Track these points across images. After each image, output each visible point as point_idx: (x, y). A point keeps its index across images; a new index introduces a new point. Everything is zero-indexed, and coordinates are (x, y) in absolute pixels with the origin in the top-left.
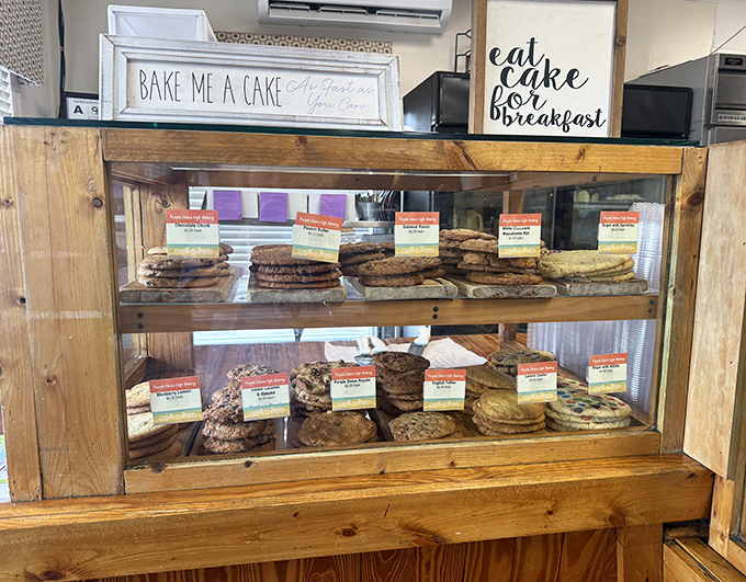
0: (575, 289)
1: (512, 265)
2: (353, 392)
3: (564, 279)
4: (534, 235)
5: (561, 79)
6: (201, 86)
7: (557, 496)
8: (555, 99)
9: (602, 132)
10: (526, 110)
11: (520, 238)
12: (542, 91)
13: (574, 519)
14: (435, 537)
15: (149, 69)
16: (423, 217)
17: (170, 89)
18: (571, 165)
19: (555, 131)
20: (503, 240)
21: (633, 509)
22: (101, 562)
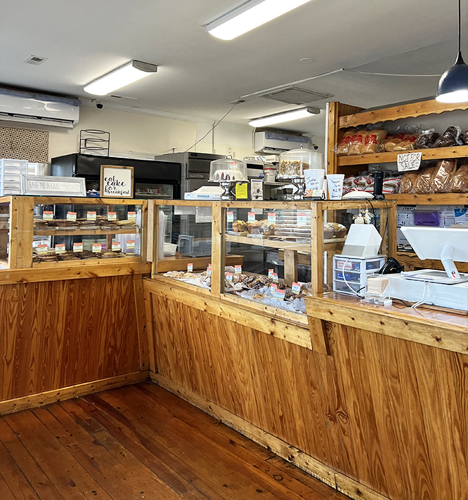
0: (123, 227)
1: (111, 222)
2: (78, 248)
3: (122, 225)
4: (115, 216)
5: (120, 184)
6: (43, 186)
7: (120, 267)
8: (119, 188)
9: (129, 195)
10: (113, 190)
11: (112, 217)
12: (116, 186)
13: (124, 272)
14: (96, 275)
15: (31, 181)
16: (93, 212)
17: (37, 186)
18: (122, 203)
19: (119, 195)
20: (109, 217)
21: (135, 270)
22: (31, 278)
